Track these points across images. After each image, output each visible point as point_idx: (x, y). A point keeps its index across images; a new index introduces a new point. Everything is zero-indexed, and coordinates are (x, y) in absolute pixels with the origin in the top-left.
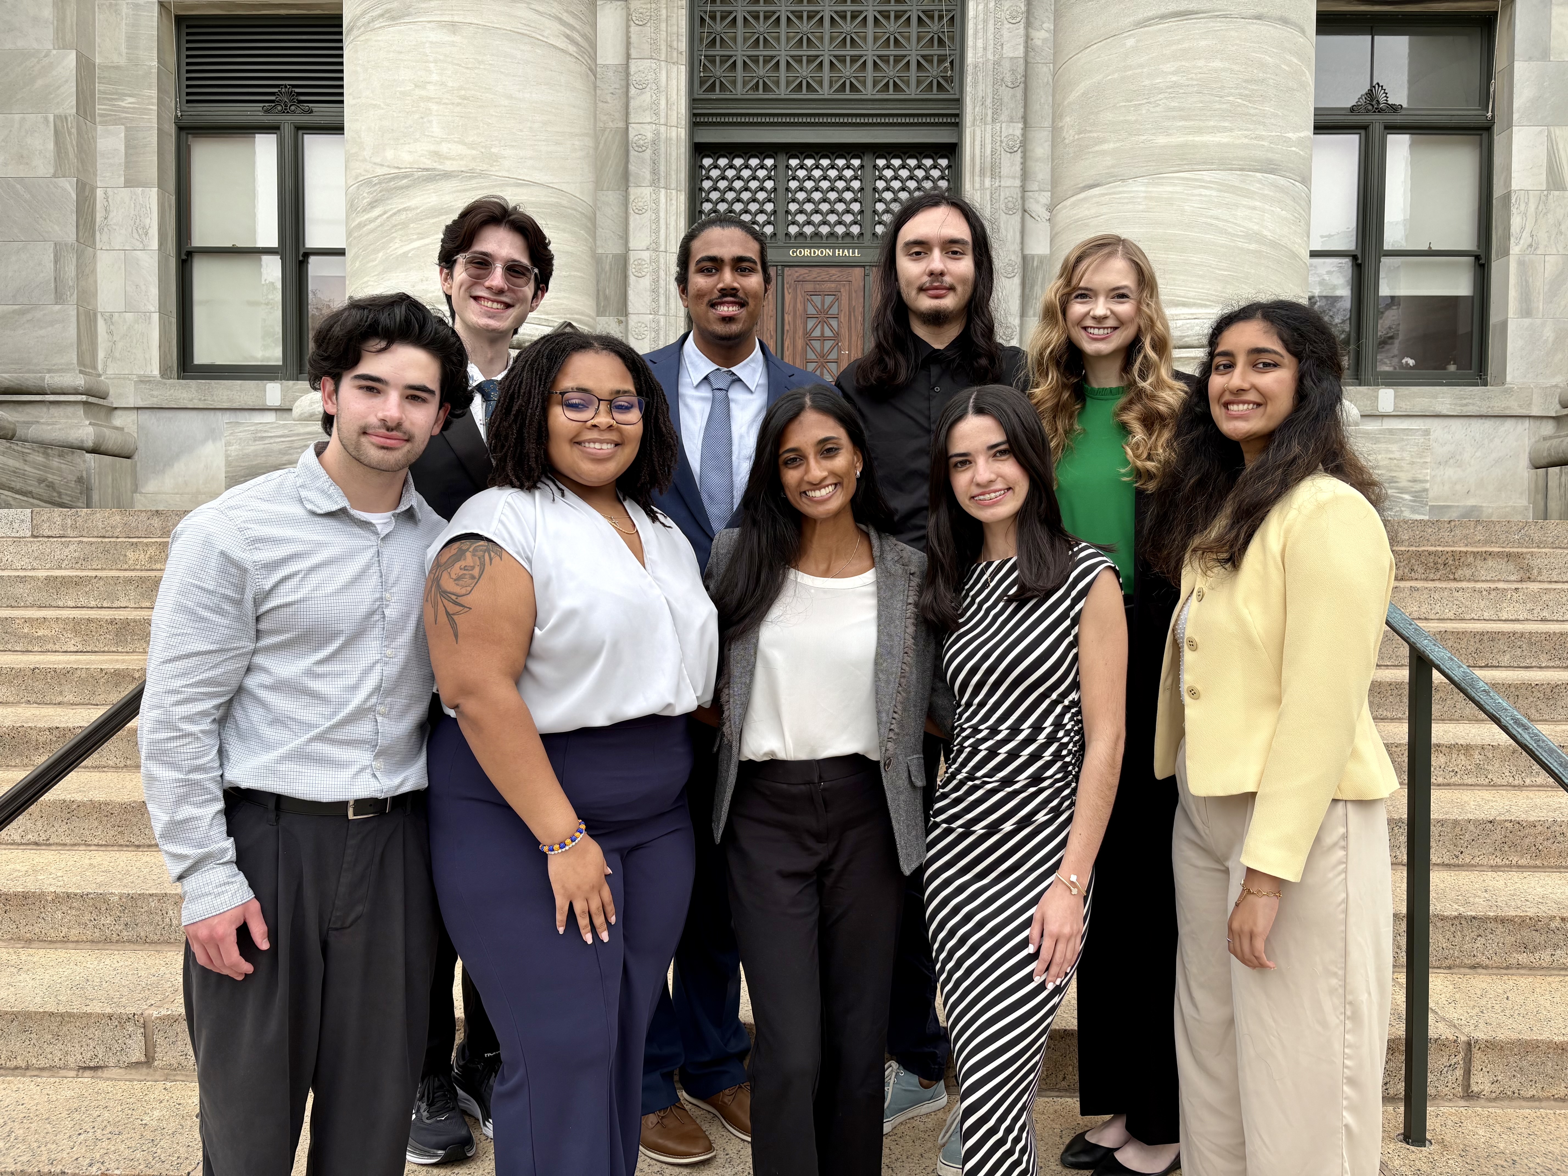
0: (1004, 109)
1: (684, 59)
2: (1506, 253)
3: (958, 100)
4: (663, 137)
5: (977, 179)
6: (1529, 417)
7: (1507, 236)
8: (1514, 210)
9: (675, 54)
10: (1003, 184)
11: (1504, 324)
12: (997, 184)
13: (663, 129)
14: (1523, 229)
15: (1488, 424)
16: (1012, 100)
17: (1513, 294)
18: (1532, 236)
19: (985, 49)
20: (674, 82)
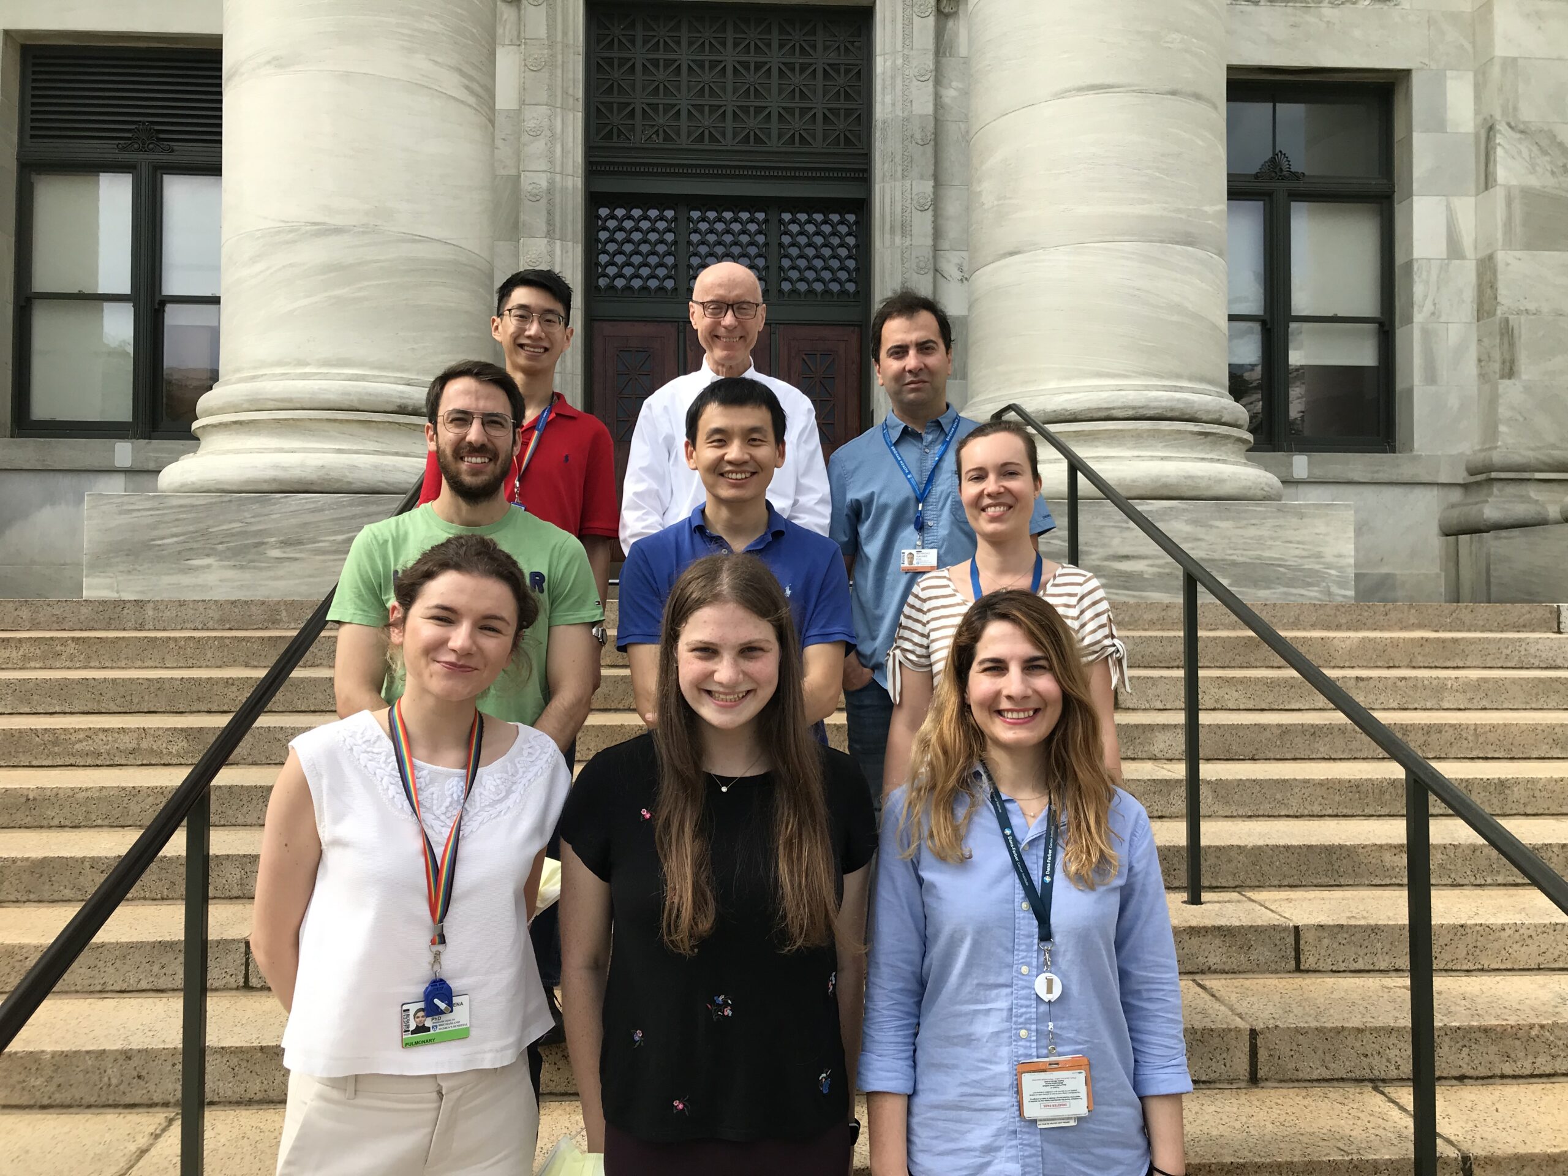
0: (914, 166)
1: (580, 105)
2: (1409, 320)
3: (866, 155)
4: (558, 185)
5: (887, 236)
6: (1438, 484)
7: (1411, 304)
8: (1416, 278)
9: (571, 101)
10: (914, 243)
11: (1410, 391)
12: (908, 243)
13: (558, 178)
14: (1426, 297)
15: (1398, 491)
16: (924, 159)
17: (1418, 361)
18: (1435, 304)
19: (893, 105)
20: (570, 129)
